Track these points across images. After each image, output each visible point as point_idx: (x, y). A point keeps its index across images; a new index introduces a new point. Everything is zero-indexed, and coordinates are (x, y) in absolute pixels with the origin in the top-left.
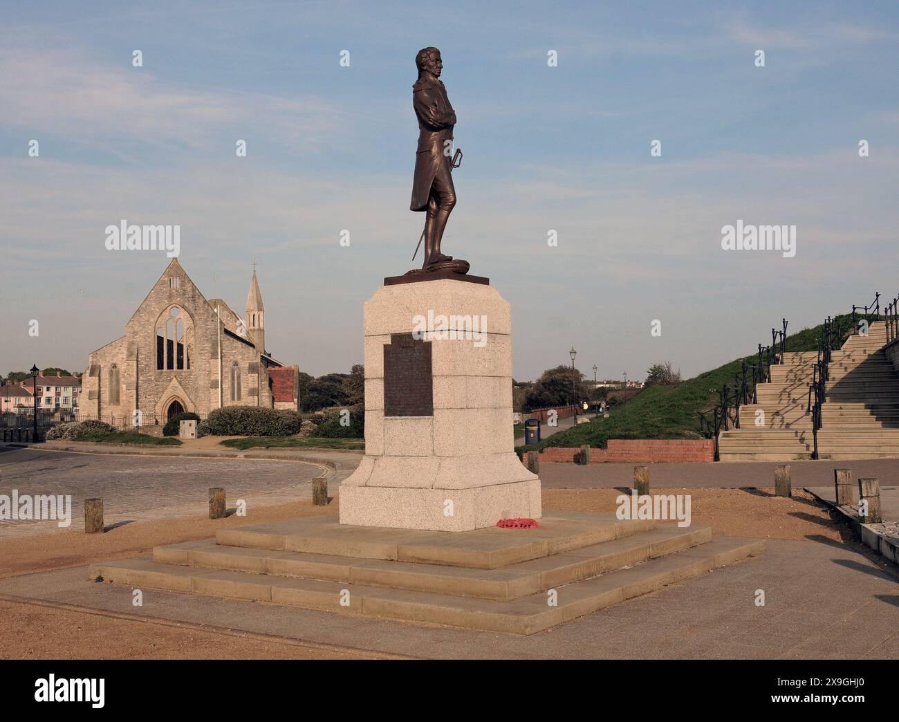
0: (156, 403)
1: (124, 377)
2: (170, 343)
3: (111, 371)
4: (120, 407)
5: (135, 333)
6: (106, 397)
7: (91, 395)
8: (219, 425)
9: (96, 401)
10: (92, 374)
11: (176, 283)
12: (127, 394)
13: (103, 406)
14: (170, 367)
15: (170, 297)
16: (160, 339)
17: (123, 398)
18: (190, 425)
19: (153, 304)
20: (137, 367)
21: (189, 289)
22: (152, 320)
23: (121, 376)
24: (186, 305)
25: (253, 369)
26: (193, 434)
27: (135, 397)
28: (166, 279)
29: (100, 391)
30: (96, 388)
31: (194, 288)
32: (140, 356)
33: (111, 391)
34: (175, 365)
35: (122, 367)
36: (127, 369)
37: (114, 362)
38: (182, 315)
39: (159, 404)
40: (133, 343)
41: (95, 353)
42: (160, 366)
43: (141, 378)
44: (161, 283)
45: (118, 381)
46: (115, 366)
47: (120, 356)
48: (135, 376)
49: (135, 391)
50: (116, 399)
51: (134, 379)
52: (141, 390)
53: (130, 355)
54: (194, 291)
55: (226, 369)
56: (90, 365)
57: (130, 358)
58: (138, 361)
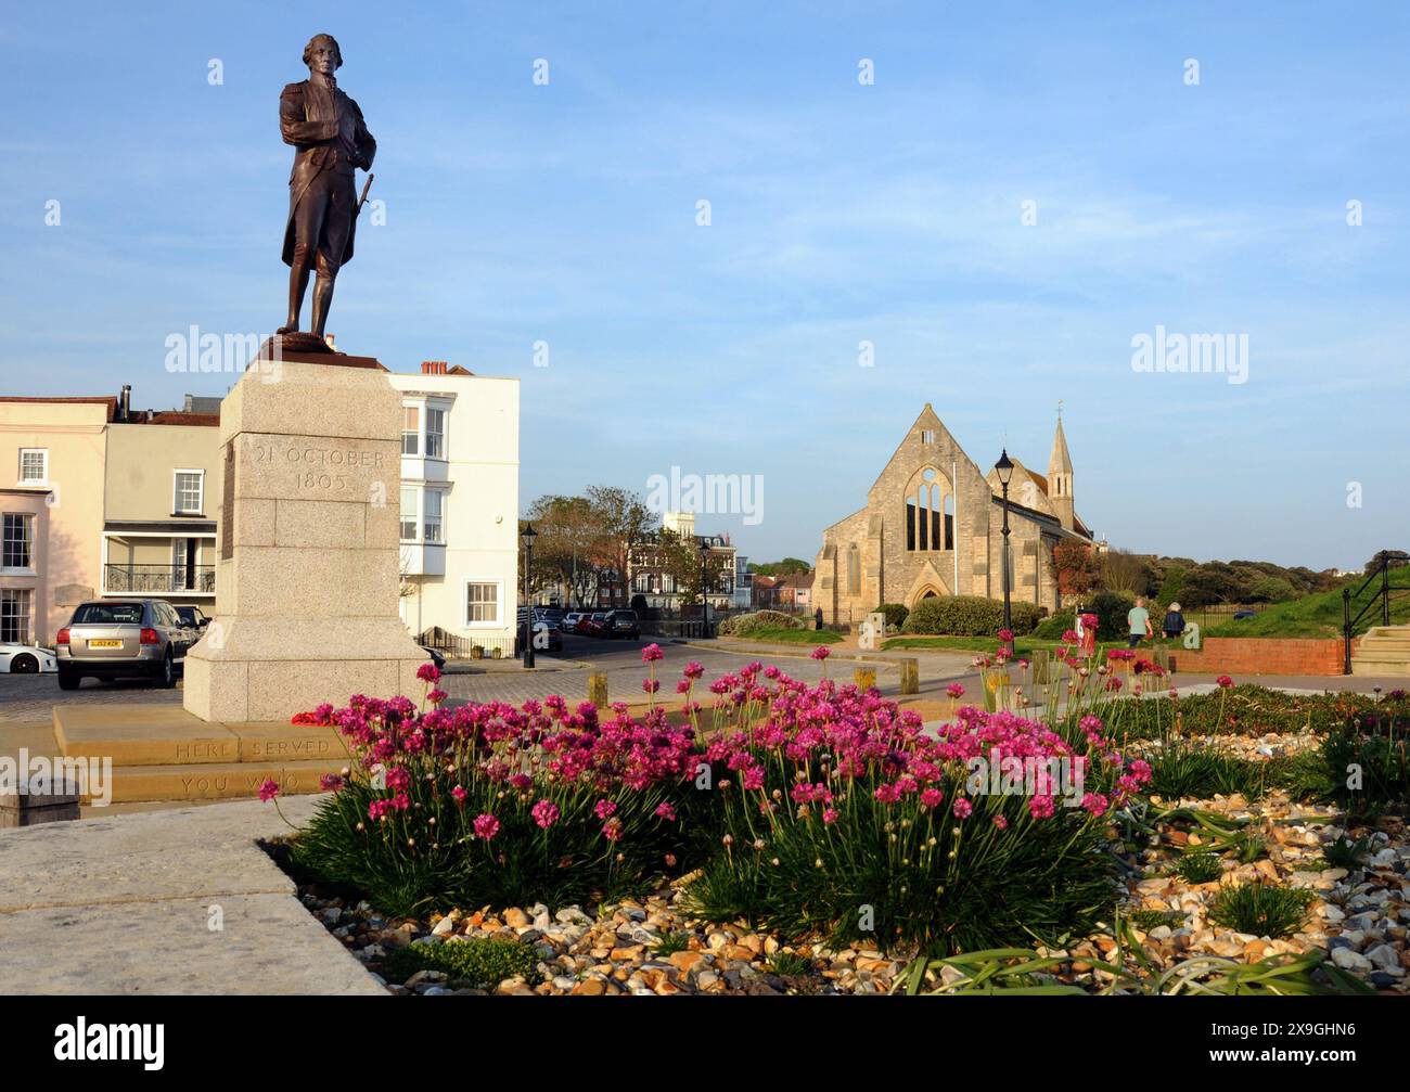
0: (906, 593)
1: (866, 560)
2: (923, 512)
3: (851, 553)
4: (861, 599)
5: (879, 503)
6: (844, 585)
7: (825, 582)
8: (922, 620)
9: (831, 591)
10: (826, 556)
11: (930, 437)
12: (870, 583)
13: (841, 597)
14: (924, 546)
15: (923, 455)
16: (911, 509)
17: (864, 587)
18: (875, 619)
19: (901, 465)
20: (882, 547)
21: (946, 444)
22: (900, 486)
23: (862, 559)
24: (943, 465)
25: (1029, 549)
26: (878, 632)
27: (878, 586)
28: (917, 432)
29: (836, 579)
30: (831, 574)
31: (953, 443)
32: (885, 533)
33: (850, 577)
34: (930, 544)
35: (864, 548)
36: (869, 549)
37: (854, 540)
38: (936, 478)
39: (909, 596)
40: (876, 516)
41: (831, 530)
42: (911, 546)
43: (886, 562)
44: (909, 438)
45: (858, 567)
46: (854, 546)
47: (861, 534)
48: (879, 559)
49: (877, 580)
50: (856, 589)
51: (878, 563)
52: (886, 577)
53: (872, 533)
54: (952, 447)
55: (994, 550)
56: (825, 544)
57: (873, 536)
58: (882, 540)
